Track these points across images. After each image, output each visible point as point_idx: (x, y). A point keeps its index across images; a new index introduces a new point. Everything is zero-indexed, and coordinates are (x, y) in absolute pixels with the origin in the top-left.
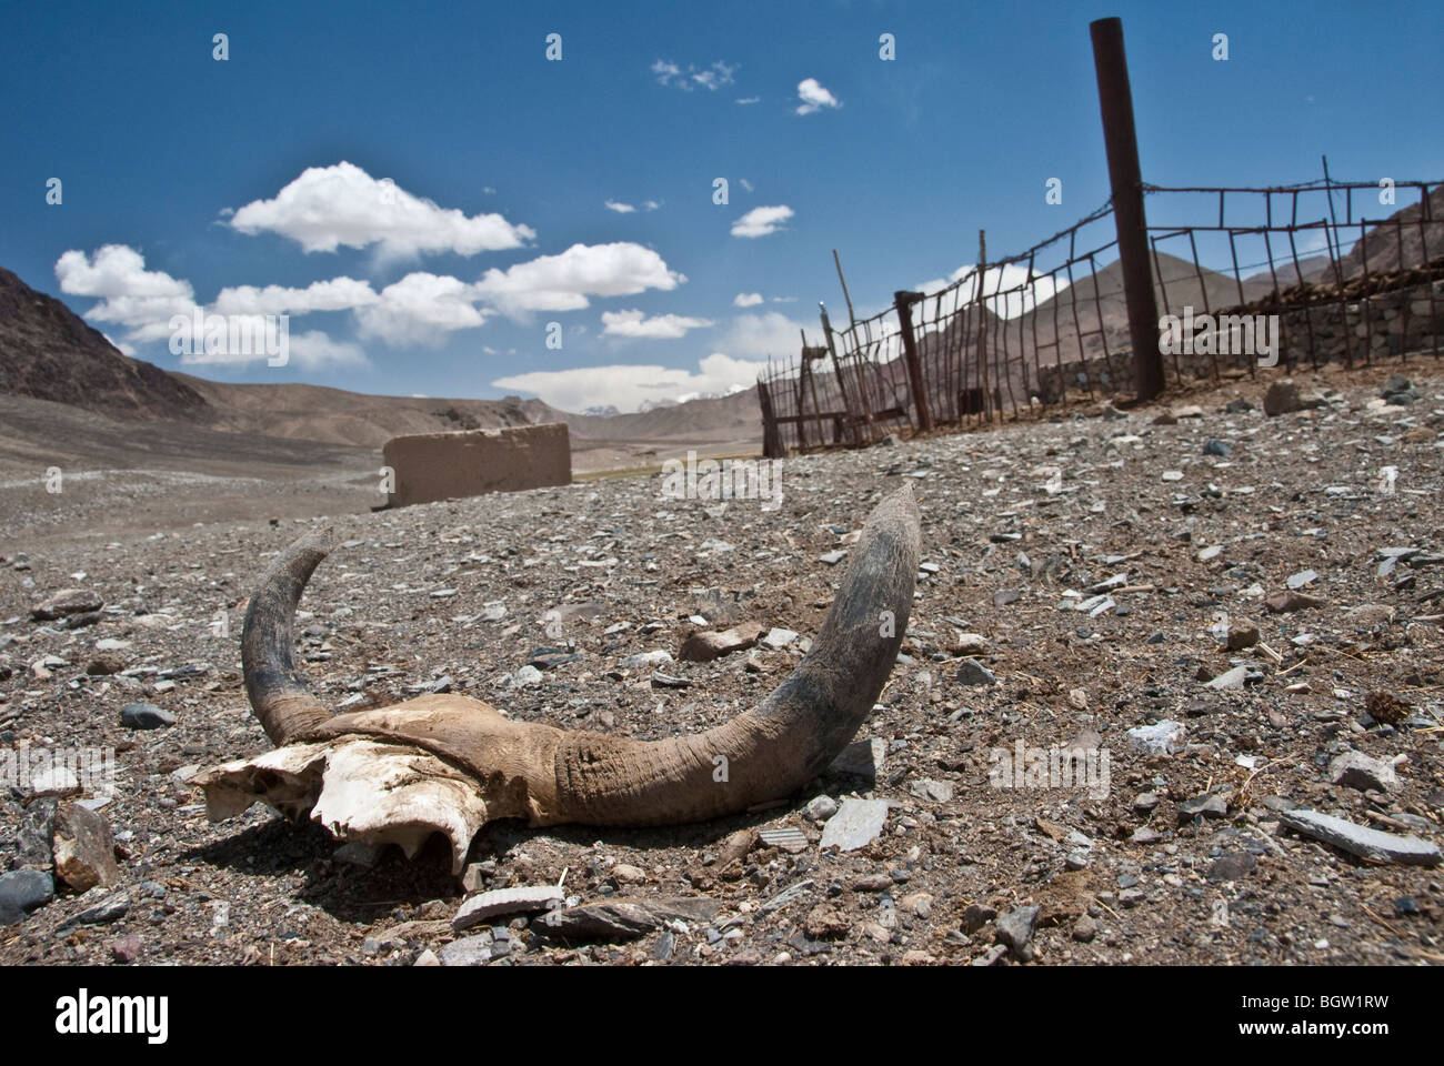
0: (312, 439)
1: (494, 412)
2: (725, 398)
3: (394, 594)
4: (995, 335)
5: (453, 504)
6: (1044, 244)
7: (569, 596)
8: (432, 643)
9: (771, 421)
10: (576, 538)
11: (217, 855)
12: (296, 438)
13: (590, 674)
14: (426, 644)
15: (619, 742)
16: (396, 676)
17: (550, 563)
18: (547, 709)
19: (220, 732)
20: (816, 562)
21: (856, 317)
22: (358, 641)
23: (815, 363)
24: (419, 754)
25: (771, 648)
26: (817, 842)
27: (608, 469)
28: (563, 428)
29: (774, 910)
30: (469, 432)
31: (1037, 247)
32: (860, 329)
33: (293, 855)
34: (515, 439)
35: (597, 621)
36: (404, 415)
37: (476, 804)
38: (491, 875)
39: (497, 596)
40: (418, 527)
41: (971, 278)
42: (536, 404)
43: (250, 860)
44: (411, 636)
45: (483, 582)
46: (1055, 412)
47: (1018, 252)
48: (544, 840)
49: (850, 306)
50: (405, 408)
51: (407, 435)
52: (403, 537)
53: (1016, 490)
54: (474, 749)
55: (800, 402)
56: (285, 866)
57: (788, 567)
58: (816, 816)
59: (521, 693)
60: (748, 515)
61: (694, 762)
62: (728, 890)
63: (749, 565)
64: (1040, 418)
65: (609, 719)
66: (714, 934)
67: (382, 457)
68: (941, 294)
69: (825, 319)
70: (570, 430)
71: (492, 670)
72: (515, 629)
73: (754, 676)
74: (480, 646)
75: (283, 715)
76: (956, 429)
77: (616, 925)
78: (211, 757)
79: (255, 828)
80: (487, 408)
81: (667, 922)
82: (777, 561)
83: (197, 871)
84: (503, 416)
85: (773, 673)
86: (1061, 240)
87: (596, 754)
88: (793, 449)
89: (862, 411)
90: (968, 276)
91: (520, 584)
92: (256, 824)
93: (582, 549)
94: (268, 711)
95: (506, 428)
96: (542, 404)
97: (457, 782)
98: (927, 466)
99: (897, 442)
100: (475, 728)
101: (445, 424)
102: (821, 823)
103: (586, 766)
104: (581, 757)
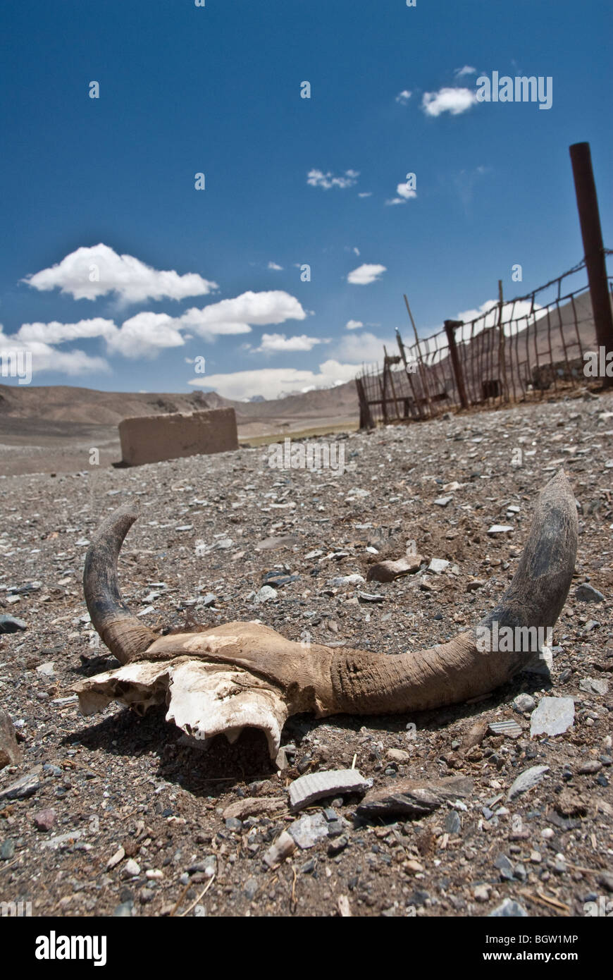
0: (72, 420)
1: (187, 401)
2: (332, 390)
3: (150, 529)
4: (510, 348)
5: (173, 464)
6: (541, 289)
7: (272, 531)
8: (185, 565)
9: (364, 403)
10: (261, 487)
11: (89, 739)
12: (62, 420)
13: (309, 591)
14: (181, 565)
15: (373, 657)
16: (172, 592)
17: (250, 506)
18: (288, 618)
19: (61, 635)
20: (432, 505)
21: (419, 337)
22: (135, 564)
23: (393, 367)
24: (236, 670)
25: (435, 573)
26: (528, 730)
27: (259, 436)
28: (232, 411)
29: (525, 791)
30: (173, 414)
31: (537, 291)
32: (422, 345)
33: (145, 739)
34: (201, 418)
35: (296, 549)
36: (130, 404)
37: (281, 706)
38: (293, 755)
39: (221, 530)
40: (154, 480)
41: (494, 312)
42: (213, 395)
43: (114, 743)
44: (171, 559)
45: (210, 520)
46: (550, 396)
47: (523, 294)
48: (326, 727)
49: (415, 330)
50: (130, 400)
51: (133, 417)
52: (145, 487)
53: (546, 451)
54: (274, 665)
55: (384, 392)
56: (140, 748)
57: (416, 509)
58: (522, 709)
59: (265, 605)
60: (372, 470)
61: (430, 671)
62: (475, 769)
63: (386, 507)
64: (541, 400)
65: (335, 626)
66: (488, 813)
67: (118, 431)
68: (474, 322)
69: (399, 339)
70: (237, 412)
71: (239, 588)
72: (241, 554)
73: (428, 593)
74: (219, 567)
75: (118, 632)
76: (485, 407)
77: (415, 806)
78: (60, 655)
79: (112, 717)
80: (182, 398)
81: (449, 802)
82: (404, 503)
83: (79, 752)
84: (192, 403)
85: (441, 591)
86: (551, 286)
87: (358, 666)
88: (380, 421)
89: (424, 396)
90: (491, 310)
91: (234, 521)
92: (112, 714)
93: (268, 495)
94: (107, 629)
95: (195, 411)
96: (217, 395)
97: (267, 691)
98: (479, 434)
99: (453, 418)
100: (271, 649)
101: (155, 409)
102: (528, 715)
103: (353, 675)
104: (348, 668)
